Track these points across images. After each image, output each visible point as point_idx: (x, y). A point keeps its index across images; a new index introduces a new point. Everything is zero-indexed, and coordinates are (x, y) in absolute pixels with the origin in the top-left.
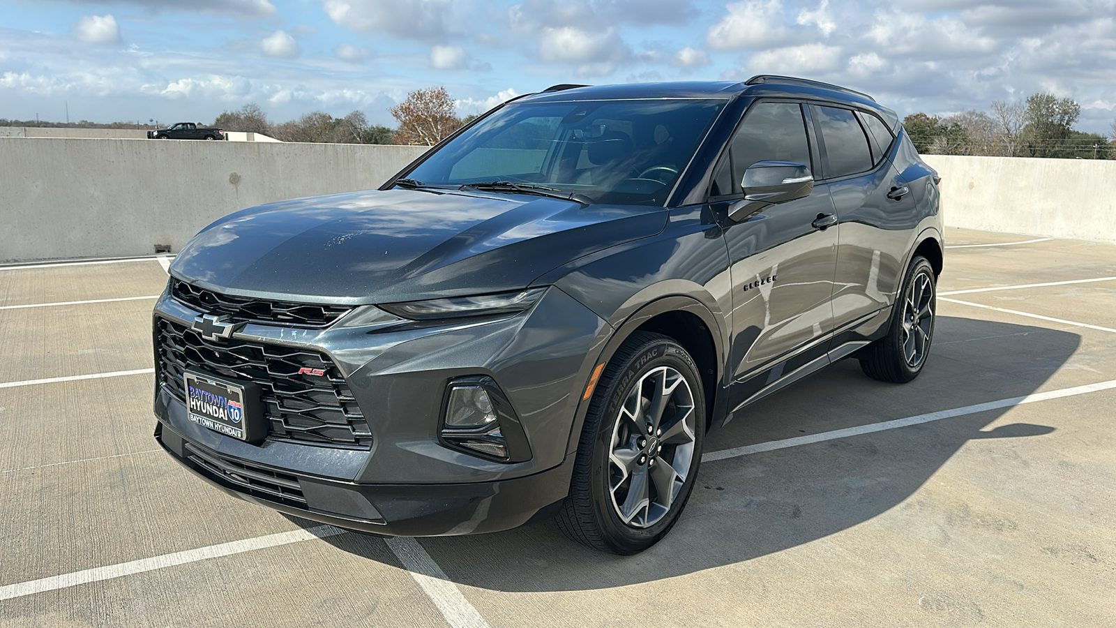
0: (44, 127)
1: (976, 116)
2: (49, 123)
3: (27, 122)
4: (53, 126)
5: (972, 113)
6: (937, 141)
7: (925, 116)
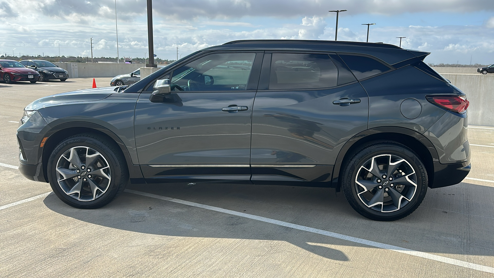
0: (458, 67)
2: (461, 65)
3: (452, 65)
4: (462, 66)
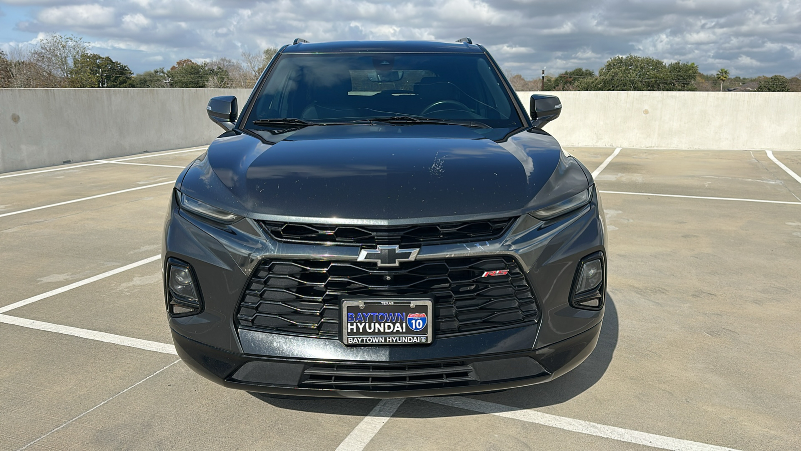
1: (227, 62)
5: (223, 60)
6: (211, 79)
7: (191, 61)
